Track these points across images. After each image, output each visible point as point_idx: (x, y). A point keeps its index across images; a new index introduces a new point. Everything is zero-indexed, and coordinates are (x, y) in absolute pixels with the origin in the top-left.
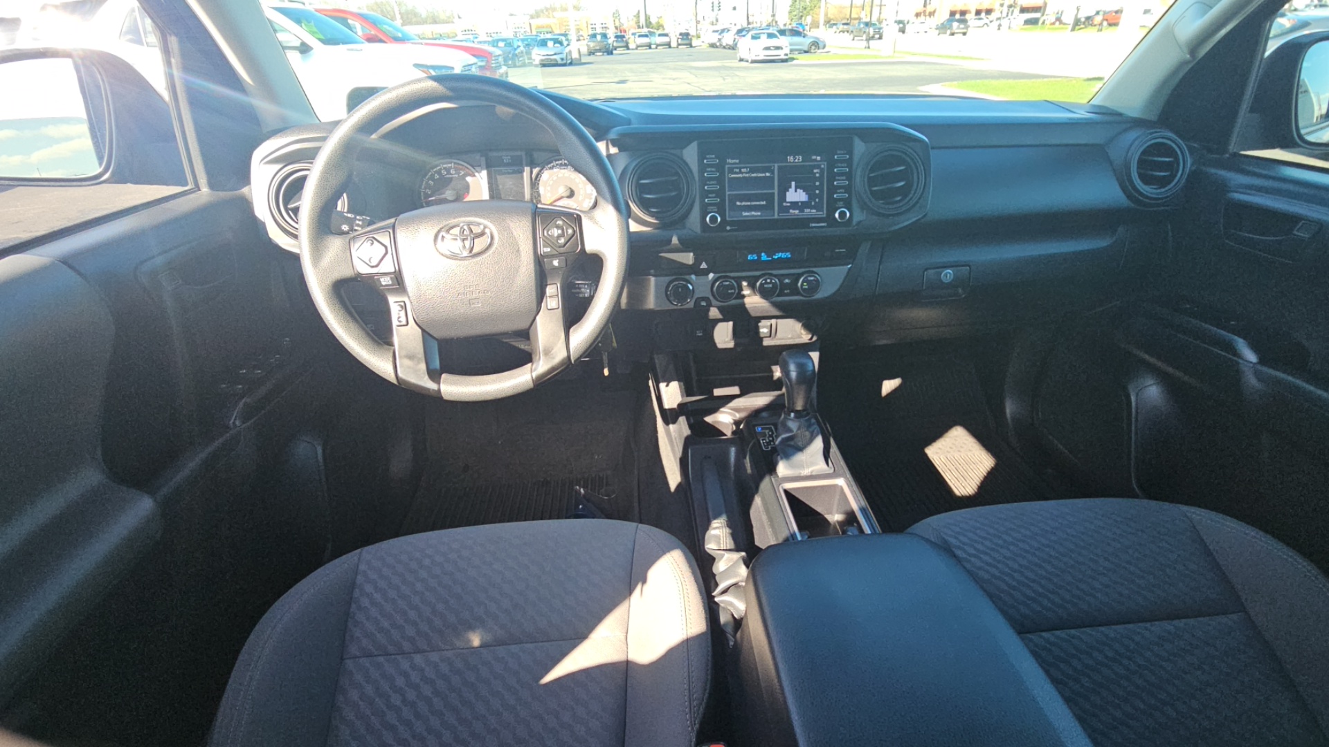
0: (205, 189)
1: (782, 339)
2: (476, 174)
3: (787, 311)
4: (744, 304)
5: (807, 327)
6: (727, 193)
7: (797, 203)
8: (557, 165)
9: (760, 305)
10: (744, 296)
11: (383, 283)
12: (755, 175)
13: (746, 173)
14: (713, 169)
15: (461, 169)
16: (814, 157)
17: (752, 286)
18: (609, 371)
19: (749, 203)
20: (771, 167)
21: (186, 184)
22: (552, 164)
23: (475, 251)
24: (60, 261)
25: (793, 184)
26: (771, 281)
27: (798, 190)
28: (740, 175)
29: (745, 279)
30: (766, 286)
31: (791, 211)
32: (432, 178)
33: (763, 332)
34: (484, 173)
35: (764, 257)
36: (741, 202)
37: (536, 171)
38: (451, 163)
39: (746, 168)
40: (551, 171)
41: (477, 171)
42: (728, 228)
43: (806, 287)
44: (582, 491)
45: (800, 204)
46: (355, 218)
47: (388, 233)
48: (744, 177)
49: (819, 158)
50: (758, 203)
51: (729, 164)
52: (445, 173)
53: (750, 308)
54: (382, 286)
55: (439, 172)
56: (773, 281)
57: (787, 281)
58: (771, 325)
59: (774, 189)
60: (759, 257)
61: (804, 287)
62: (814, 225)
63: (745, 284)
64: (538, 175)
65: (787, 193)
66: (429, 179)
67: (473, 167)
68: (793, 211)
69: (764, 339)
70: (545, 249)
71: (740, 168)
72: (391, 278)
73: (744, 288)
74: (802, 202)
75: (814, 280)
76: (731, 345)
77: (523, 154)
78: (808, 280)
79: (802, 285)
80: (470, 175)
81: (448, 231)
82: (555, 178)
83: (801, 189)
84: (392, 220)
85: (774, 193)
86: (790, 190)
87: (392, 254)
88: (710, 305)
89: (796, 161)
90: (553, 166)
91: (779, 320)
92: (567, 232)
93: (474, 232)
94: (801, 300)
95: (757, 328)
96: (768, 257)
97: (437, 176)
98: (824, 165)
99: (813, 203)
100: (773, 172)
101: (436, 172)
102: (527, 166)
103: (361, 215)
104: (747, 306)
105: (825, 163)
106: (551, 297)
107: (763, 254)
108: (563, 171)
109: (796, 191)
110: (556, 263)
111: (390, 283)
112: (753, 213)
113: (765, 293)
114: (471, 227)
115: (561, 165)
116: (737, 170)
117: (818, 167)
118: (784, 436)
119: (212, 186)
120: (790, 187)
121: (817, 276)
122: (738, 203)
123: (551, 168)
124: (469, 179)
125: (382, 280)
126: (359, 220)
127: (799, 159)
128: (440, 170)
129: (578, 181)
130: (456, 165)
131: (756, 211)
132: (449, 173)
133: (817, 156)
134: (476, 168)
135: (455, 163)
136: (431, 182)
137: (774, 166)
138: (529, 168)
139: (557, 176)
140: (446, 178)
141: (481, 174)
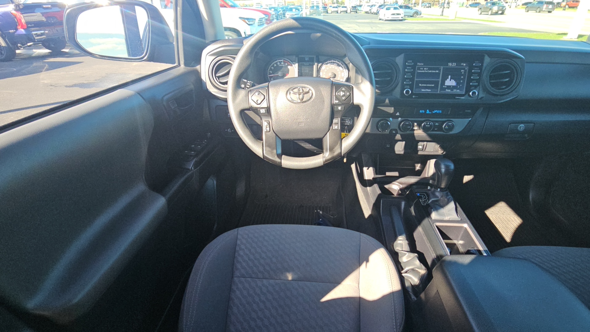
0: (182, 66)
1: (428, 152)
2: (293, 65)
3: (433, 139)
4: (414, 134)
5: (442, 147)
6: (415, 79)
7: (450, 86)
8: (330, 62)
9: (422, 135)
10: (414, 130)
11: (261, 112)
12: (431, 71)
13: (426, 70)
14: (410, 68)
15: (286, 62)
16: (462, 64)
17: (419, 125)
18: (347, 160)
19: (426, 85)
20: (439, 68)
21: (174, 63)
22: (327, 62)
23: (304, 100)
24: (138, 93)
25: (450, 77)
26: (429, 124)
27: (452, 80)
28: (423, 71)
29: (416, 121)
30: (426, 126)
31: (447, 90)
32: (273, 66)
33: (419, 148)
34: (297, 65)
35: (428, 112)
36: (422, 84)
37: (320, 65)
38: (282, 59)
39: (427, 68)
41: (293, 64)
42: (414, 97)
43: (447, 128)
44: (321, 212)
45: (452, 87)
46: (247, 82)
47: (266, 89)
48: (425, 72)
49: (465, 65)
50: (430, 85)
51: (418, 65)
52: (279, 64)
53: (417, 136)
54: (261, 113)
55: (276, 63)
56: (431, 124)
57: (437, 124)
58: (424, 145)
59: (439, 78)
60: (426, 111)
61: (446, 128)
62: (457, 98)
63: (416, 124)
64: (321, 67)
65: (446, 81)
66: (272, 66)
67: (292, 62)
68: (448, 90)
69: (419, 151)
70: (336, 101)
71: (424, 68)
72: (265, 110)
73: (415, 126)
74: (453, 86)
75: (451, 125)
76: (402, 153)
77: (315, 57)
78: (448, 124)
79: (445, 126)
80: (290, 65)
81: (292, 90)
82: (328, 69)
83: (453, 79)
84: (267, 84)
85: (439, 81)
86: (448, 79)
87: (267, 99)
88: (397, 133)
89: (453, 65)
90: (328, 63)
91: (428, 143)
92: (347, 94)
93: (304, 91)
94: (444, 134)
95: (417, 146)
96: (429, 112)
97: (275, 65)
98: (467, 68)
99: (458, 87)
100: (440, 70)
101: (275, 63)
102: (316, 62)
103: (249, 81)
104: (415, 135)
105: (468, 67)
106: (335, 124)
107: (428, 110)
108: (332, 65)
109: (450, 80)
110: (340, 108)
111: (264, 112)
112: (427, 90)
113: (425, 129)
114: (303, 89)
115: (331, 62)
116: (422, 69)
117: (464, 69)
118: (433, 199)
119: (186, 64)
120: (448, 78)
121: (453, 123)
122: (420, 85)
123: (326, 64)
124: (289, 67)
125: (261, 110)
126: (249, 83)
127: (454, 65)
128: (277, 62)
129: (338, 71)
130: (284, 61)
131: (428, 89)
132: (281, 64)
133: (464, 63)
134: (293, 62)
135: (284, 60)
136: (273, 68)
137: (441, 67)
138: (317, 63)
139: (329, 68)
140: (279, 66)
141: (295, 65)
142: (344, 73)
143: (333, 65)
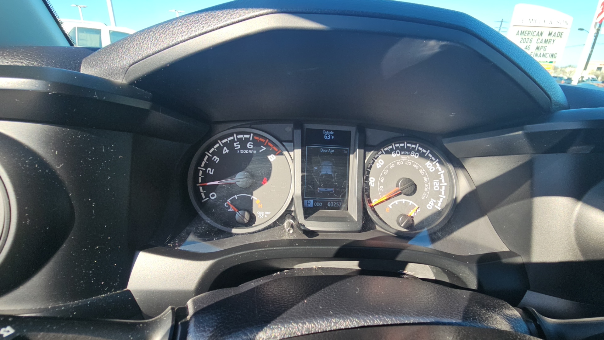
2: (286, 153)
8: (397, 148)
15: (263, 144)
22: (391, 147)
32: (219, 152)
34: (298, 153)
37: (369, 155)
38: (249, 133)
40: (388, 156)
41: (286, 149)
52: (239, 146)
55: (230, 145)
66: (214, 154)
67: (281, 142)
77: (353, 130)
80: (275, 153)
82: (392, 166)
90: (392, 150)
97: (226, 151)
101: (225, 144)
102: (358, 147)
108: (404, 157)
115: (402, 149)
123: (387, 152)
124: (272, 158)
128: (233, 141)
129: (423, 174)
130: (256, 138)
132: (244, 147)
134: (284, 143)
135: (255, 134)
136: (216, 159)
138: (362, 151)
139: (395, 164)
140: (240, 153)
141: (291, 153)
142: (440, 182)
143: (408, 157)
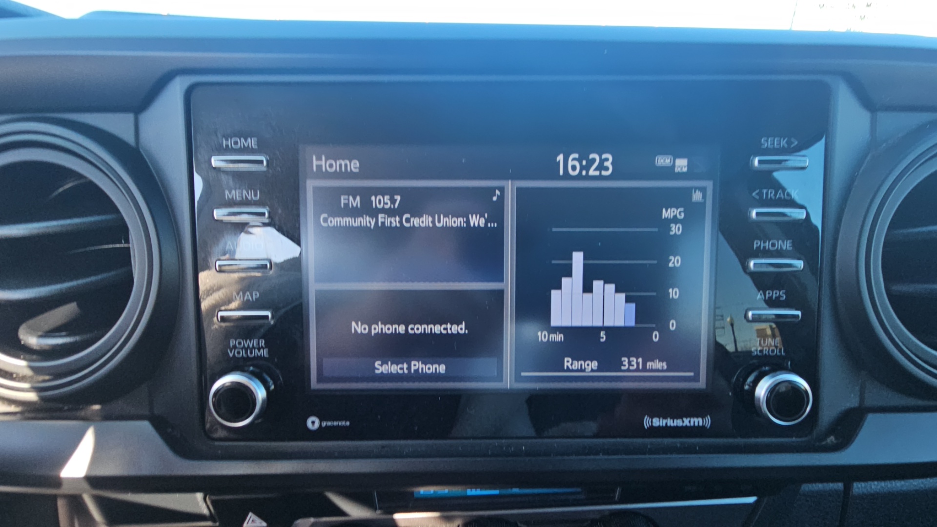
7: (595, 330)
12: (425, 221)
13: (390, 213)
16: (663, 161)
19: (401, 329)
20: (492, 191)
25: (578, 258)
27: (598, 285)
31: (568, 362)
39: (391, 192)
42: (313, 423)
45: (603, 337)
49: (682, 164)
50: (438, 329)
51: (321, 174)
59: (501, 279)
65: (555, 295)
68: (576, 365)
74: (609, 330)
83: (607, 279)
85: (500, 293)
86: (565, 281)
89: (592, 172)
98: (703, 190)
99: (656, 336)
100: (496, 213)
105: (709, 185)
109: (588, 288)
112: (417, 365)
117: (680, 198)
120: (567, 271)
127: (601, 167)
131: (429, 357)
133: (676, 156)
137: (502, 190)
